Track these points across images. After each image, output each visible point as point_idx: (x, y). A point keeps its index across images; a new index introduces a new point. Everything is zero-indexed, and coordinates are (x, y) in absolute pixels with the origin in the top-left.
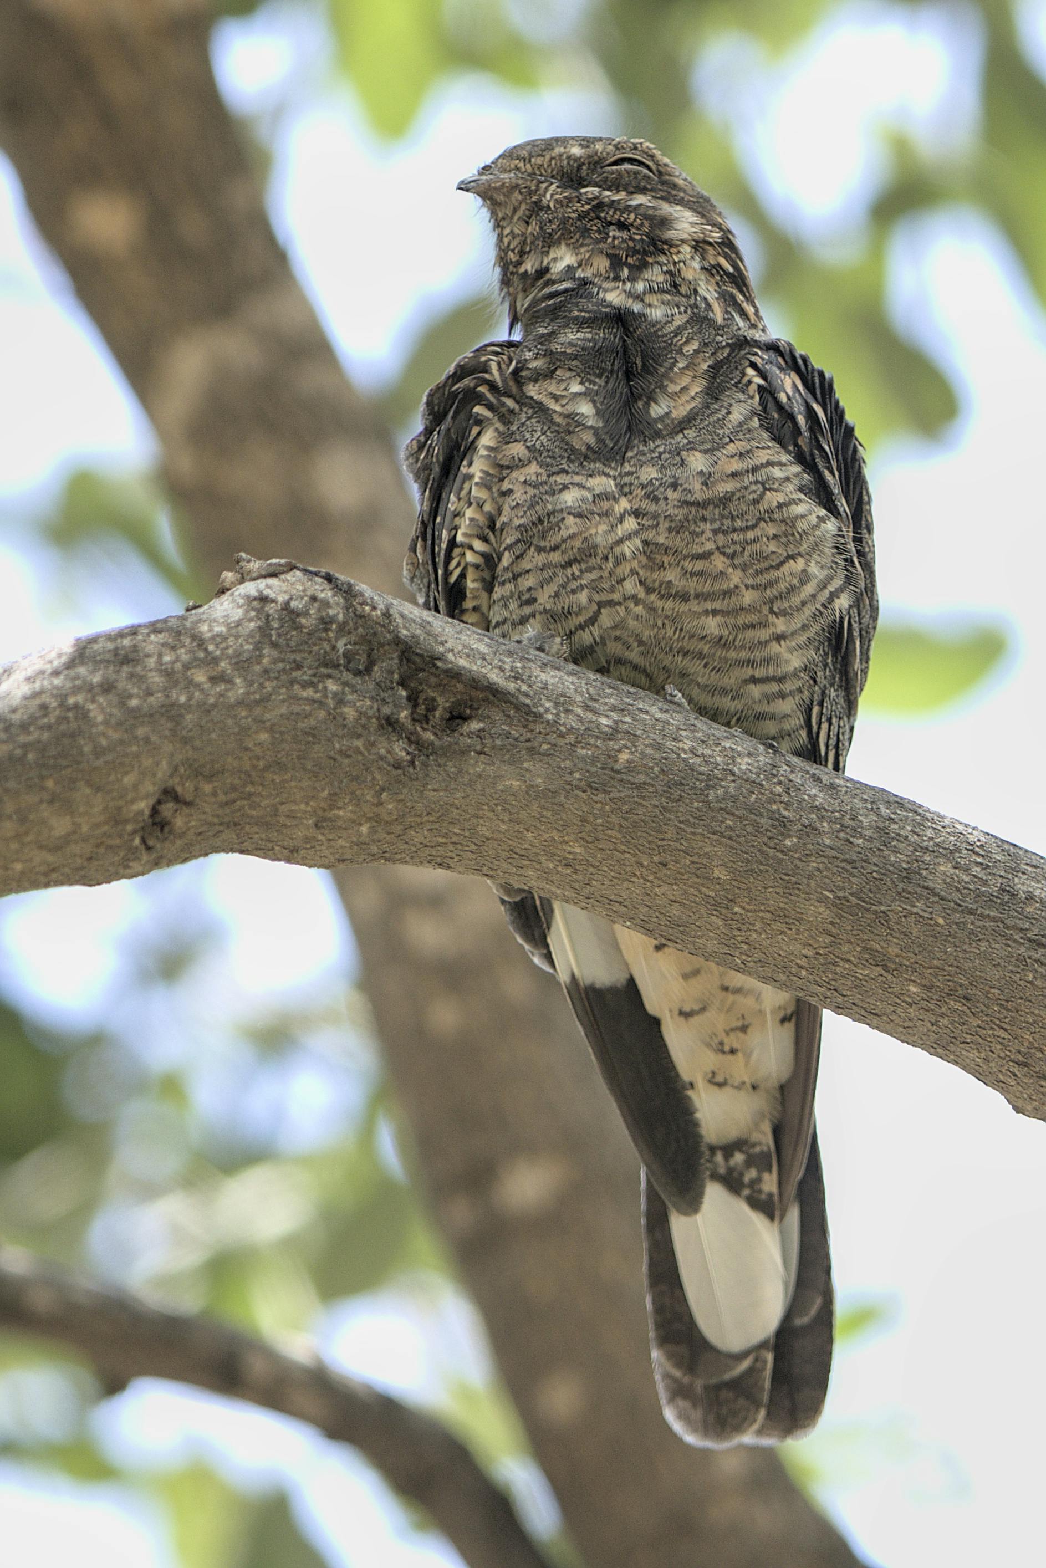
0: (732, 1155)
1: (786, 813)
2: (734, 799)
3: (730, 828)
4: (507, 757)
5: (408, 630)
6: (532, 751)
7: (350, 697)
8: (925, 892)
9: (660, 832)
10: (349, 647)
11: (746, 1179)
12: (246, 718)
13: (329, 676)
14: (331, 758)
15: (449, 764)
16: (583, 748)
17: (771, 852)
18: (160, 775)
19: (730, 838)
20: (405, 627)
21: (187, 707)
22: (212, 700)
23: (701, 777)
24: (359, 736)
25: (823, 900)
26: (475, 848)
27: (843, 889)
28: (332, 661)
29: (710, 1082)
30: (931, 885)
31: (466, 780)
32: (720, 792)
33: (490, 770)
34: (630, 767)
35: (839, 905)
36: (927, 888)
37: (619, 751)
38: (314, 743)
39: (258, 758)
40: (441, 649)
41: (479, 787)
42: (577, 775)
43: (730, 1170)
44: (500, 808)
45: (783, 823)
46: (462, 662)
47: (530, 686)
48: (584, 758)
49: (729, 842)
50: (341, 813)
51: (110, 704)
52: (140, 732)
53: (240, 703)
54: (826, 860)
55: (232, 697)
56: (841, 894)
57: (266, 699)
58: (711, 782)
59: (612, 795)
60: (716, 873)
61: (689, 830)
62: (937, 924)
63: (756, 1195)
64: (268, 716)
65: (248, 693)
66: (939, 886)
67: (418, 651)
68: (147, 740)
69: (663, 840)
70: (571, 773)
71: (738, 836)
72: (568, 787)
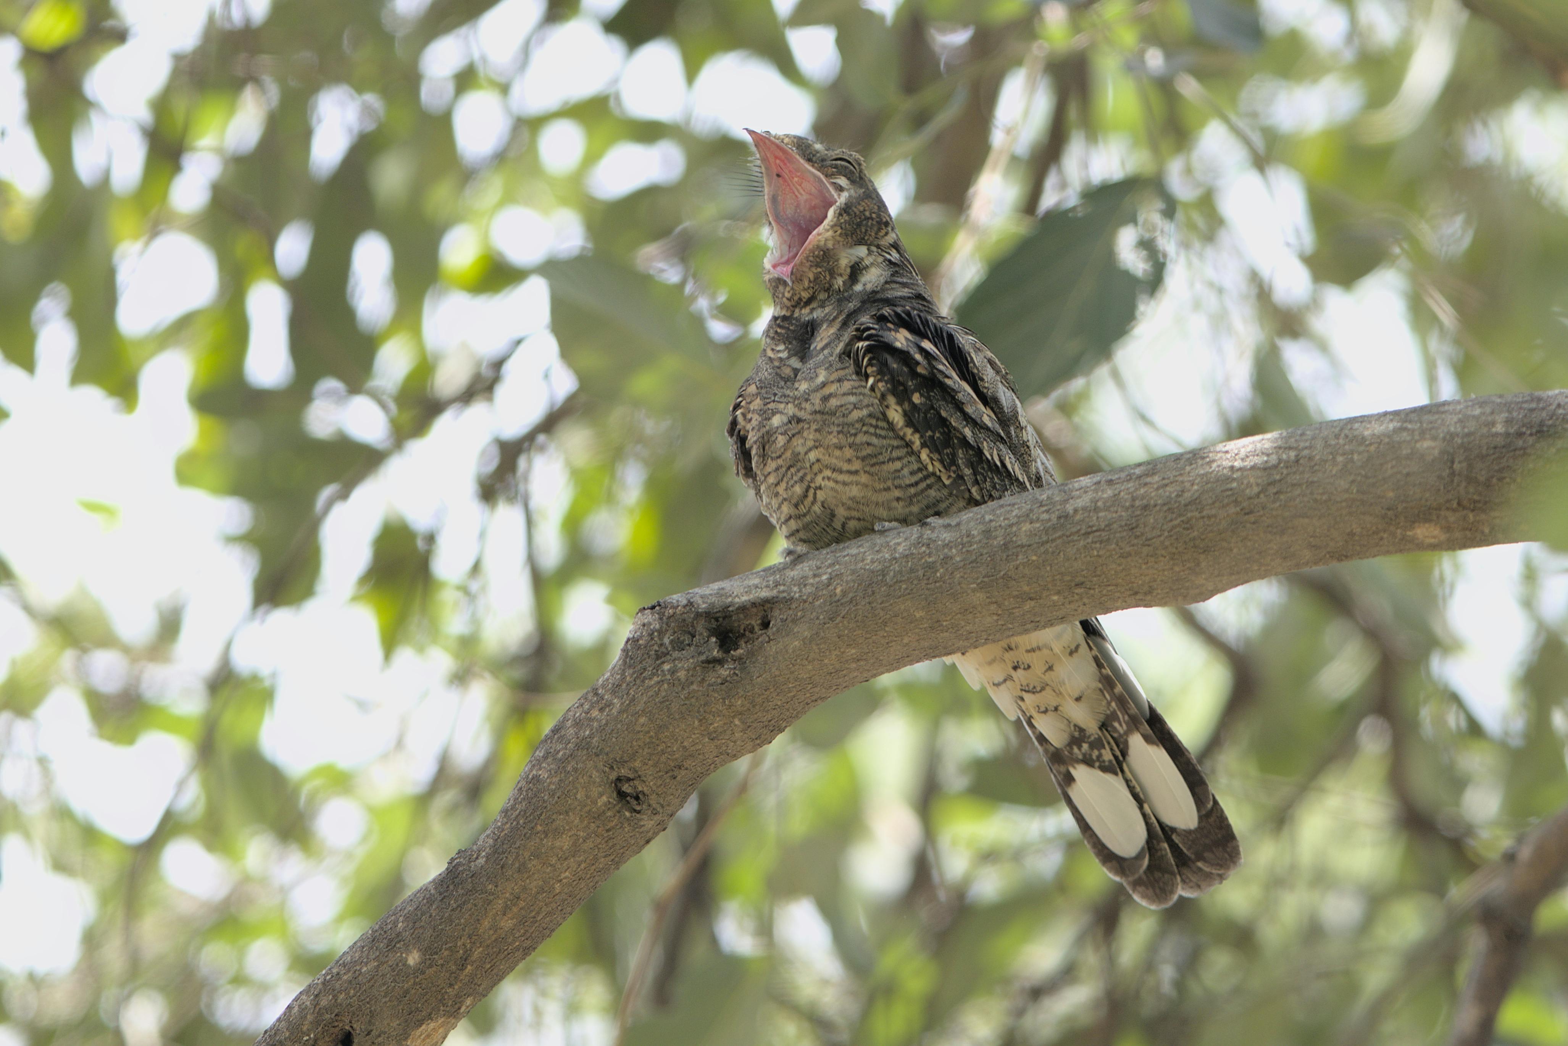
0: (1082, 746)
1: (931, 560)
2: (900, 572)
3: (906, 589)
4: (784, 633)
5: (706, 603)
6: (794, 621)
7: (680, 665)
8: (1019, 549)
9: (876, 616)
10: (671, 637)
11: (1094, 757)
12: (627, 717)
13: (663, 663)
14: (683, 705)
15: (759, 658)
16: (817, 600)
17: (932, 586)
18: (598, 780)
19: (909, 594)
20: (704, 602)
21: (591, 736)
22: (604, 722)
23: (879, 573)
24: (692, 683)
25: (974, 590)
26: (811, 685)
27: (977, 578)
28: (663, 653)
29: (1038, 712)
30: (1019, 543)
31: (772, 660)
32: (892, 574)
33: (780, 645)
34: (844, 593)
35: (982, 587)
36: (1019, 546)
37: (835, 589)
38: (670, 704)
39: (648, 732)
40: (730, 599)
41: (780, 658)
42: (821, 617)
43: (1084, 755)
44: (798, 660)
45: (931, 567)
46: (745, 598)
47: (784, 585)
48: (820, 606)
49: (909, 596)
50: (716, 725)
51: (549, 765)
52: (569, 768)
53: (620, 712)
54: (961, 570)
55: (615, 711)
56: (979, 581)
57: (633, 700)
58: (884, 573)
59: (842, 615)
60: (918, 616)
61: (887, 605)
62: (1033, 561)
63: (1103, 764)
64: (638, 708)
65: (622, 704)
66: (1024, 540)
67: (715, 610)
68: (575, 770)
69: (880, 618)
70: (818, 618)
71: (912, 590)
72: (821, 626)
